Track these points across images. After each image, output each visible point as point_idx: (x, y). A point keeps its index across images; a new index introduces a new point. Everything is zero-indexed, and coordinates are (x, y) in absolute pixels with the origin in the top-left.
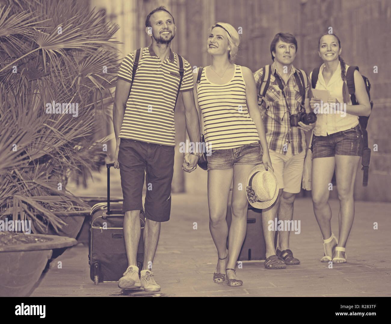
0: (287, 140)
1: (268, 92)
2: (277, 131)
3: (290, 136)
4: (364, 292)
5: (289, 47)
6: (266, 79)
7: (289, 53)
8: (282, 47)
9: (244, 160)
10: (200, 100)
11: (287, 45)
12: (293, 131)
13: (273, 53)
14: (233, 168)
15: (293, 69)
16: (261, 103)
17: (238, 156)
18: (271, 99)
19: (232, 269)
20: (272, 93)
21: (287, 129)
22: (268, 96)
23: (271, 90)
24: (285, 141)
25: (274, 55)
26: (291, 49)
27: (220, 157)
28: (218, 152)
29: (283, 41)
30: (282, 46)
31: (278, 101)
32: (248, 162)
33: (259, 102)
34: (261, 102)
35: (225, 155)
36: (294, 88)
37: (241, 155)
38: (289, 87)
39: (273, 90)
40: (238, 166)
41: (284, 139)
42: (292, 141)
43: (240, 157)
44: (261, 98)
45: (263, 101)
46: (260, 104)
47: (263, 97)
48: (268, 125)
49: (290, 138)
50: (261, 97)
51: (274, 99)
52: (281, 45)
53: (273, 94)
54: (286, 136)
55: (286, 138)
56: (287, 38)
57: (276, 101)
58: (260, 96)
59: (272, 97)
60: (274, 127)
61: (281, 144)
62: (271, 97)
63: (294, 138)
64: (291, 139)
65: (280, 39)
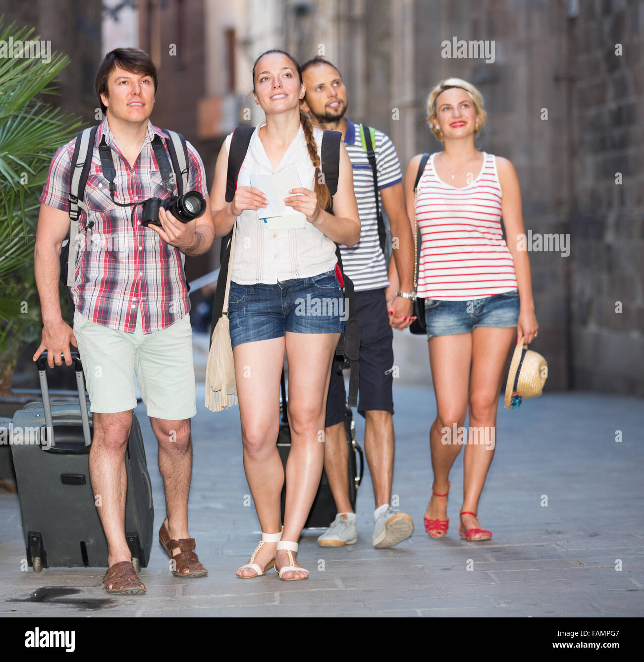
0: (134, 299)
1: (88, 189)
2: (111, 277)
3: (140, 288)
4: (504, 605)
5: (139, 82)
6: (81, 159)
7: (140, 95)
8: (124, 82)
9: (491, 320)
10: (418, 211)
11: (134, 77)
12: (148, 278)
13: (103, 97)
14: (472, 333)
15: (151, 133)
16: (78, 216)
17: (479, 313)
18: (97, 207)
19: (470, 513)
20: (99, 191)
21: (133, 273)
22: (91, 200)
23: (97, 186)
24: (130, 301)
25: (106, 103)
26: (144, 86)
27: (448, 313)
28: (444, 304)
29: (123, 69)
30: (123, 80)
31: (114, 210)
32: (498, 323)
33: (71, 213)
34: (76, 214)
35: (457, 309)
36: (151, 177)
37: (485, 311)
38: (139, 173)
39: (100, 185)
40: (480, 330)
41: (127, 297)
42: (144, 301)
43: (484, 314)
44: (76, 203)
45: (80, 211)
46: (76, 217)
47: (79, 201)
48: (92, 266)
49: (140, 293)
50: (75, 201)
51: (103, 205)
52: (119, 78)
53: (102, 194)
54: (132, 291)
55: (131, 295)
56: (133, 61)
57: (109, 209)
58: (72, 200)
59: (100, 201)
60: (105, 268)
61: (120, 308)
62: (97, 202)
63: (150, 293)
64: (144, 295)
65: (116, 65)
